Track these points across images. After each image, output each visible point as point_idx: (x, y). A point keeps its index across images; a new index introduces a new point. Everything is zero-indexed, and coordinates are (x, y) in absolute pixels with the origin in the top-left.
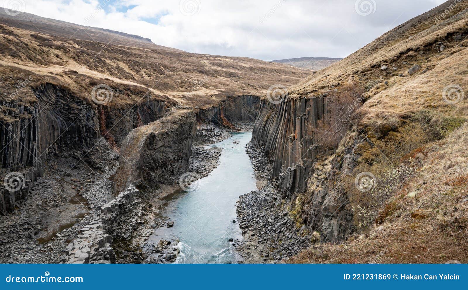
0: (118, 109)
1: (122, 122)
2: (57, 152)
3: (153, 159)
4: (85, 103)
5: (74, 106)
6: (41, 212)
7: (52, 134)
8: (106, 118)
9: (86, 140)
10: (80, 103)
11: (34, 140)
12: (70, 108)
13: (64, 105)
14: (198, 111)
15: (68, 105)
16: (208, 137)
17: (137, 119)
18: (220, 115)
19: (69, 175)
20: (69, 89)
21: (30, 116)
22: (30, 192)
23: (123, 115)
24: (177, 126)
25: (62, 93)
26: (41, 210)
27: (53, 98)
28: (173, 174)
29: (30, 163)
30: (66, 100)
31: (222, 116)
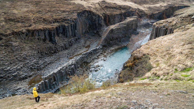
0: (113, 16)
1: (114, 20)
2: (88, 31)
3: (112, 37)
4: (97, 16)
5: (94, 17)
6: (76, 50)
7: (86, 26)
8: (108, 19)
9: (98, 27)
10: (96, 16)
11: (76, 29)
12: (92, 18)
13: (91, 17)
14: (151, 14)
15: (92, 17)
16: (151, 25)
17: (122, 19)
18: (163, 15)
19: (90, 38)
20: (92, 12)
21: (74, 23)
22: (74, 44)
23: (115, 18)
24: (125, 26)
25: (90, 13)
26: (75, 49)
27: (87, 15)
28: (120, 42)
29: (75, 36)
30: (91, 15)
31: (164, 16)
